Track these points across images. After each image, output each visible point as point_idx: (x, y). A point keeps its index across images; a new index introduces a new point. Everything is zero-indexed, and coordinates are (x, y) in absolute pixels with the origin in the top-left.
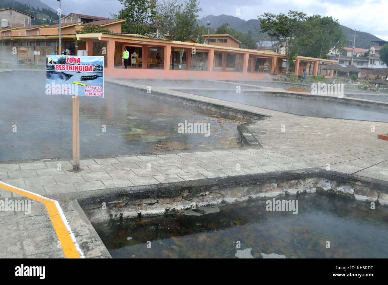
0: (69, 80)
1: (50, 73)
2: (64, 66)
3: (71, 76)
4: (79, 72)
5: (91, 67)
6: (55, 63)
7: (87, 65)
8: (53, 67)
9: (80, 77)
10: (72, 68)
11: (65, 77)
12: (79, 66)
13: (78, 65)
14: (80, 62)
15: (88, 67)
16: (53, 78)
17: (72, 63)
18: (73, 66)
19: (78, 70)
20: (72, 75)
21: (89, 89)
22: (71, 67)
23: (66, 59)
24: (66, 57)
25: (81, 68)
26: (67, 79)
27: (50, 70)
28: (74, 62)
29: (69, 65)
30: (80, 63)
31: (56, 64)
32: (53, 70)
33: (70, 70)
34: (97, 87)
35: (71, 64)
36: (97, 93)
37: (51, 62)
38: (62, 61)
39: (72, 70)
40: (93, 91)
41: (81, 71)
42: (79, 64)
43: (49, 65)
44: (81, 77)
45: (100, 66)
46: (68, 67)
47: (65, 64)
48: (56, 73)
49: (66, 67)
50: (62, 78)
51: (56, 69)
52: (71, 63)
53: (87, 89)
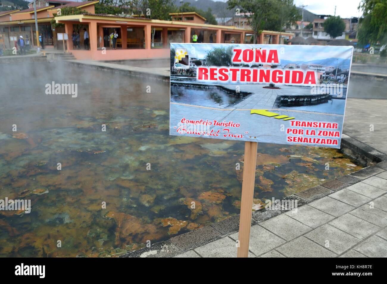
0: (239, 105)
1: (183, 88)
2: (223, 71)
3: (246, 94)
4: (272, 86)
5: (313, 73)
6: (198, 63)
7: (298, 67)
8: (190, 73)
9: (274, 98)
10: (251, 75)
11: (225, 98)
12: (272, 70)
13: (269, 69)
14: (276, 60)
15: (301, 74)
16: (190, 100)
17: (250, 64)
18: (252, 70)
19: (267, 80)
20: (250, 93)
21: (299, 128)
22: (246, 73)
23: (232, 54)
24: (232, 48)
25: (278, 75)
26: (232, 103)
27: (181, 80)
28: (257, 60)
29: (240, 68)
30: (276, 64)
31: (201, 67)
32: (190, 80)
33: (242, 79)
34: (324, 124)
35: (247, 66)
36: (322, 137)
37: (183, 62)
38: (220, 57)
39: (249, 79)
40: (310, 133)
41: (276, 85)
42: (273, 67)
43: (179, 68)
44: (278, 99)
45: (339, 71)
46: (239, 74)
47: (228, 66)
48: (200, 87)
49: (231, 72)
50: (218, 100)
51: (200, 78)
52: (246, 63)
53: (295, 127)
